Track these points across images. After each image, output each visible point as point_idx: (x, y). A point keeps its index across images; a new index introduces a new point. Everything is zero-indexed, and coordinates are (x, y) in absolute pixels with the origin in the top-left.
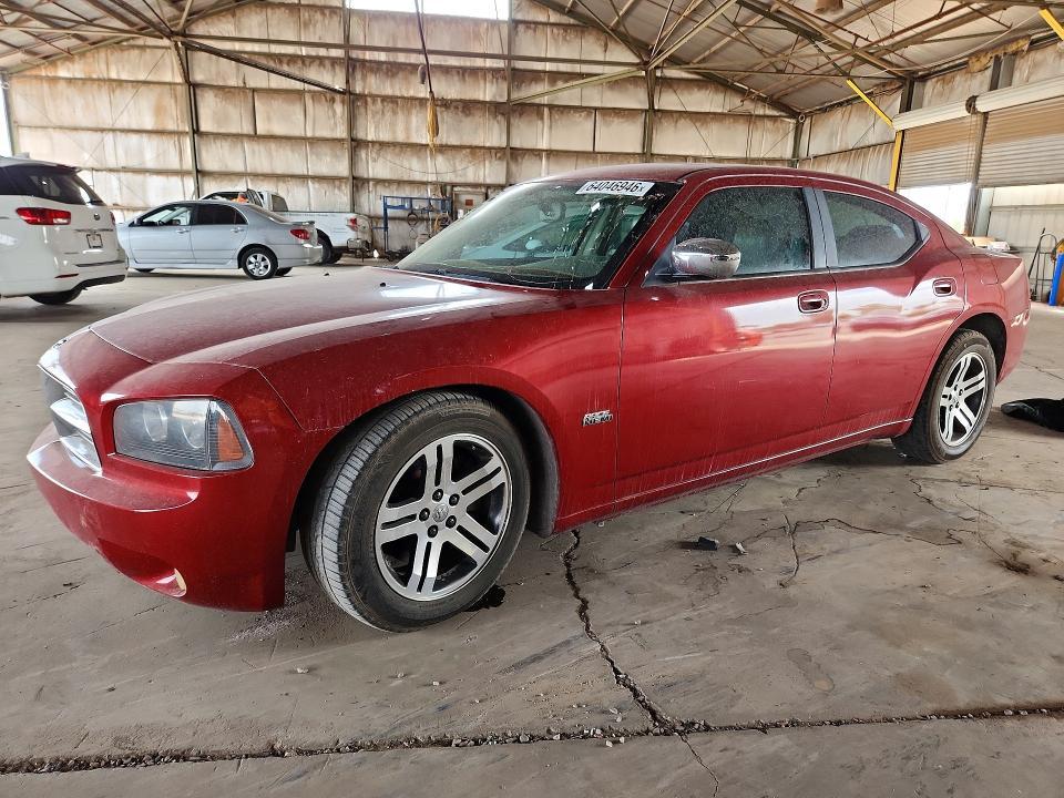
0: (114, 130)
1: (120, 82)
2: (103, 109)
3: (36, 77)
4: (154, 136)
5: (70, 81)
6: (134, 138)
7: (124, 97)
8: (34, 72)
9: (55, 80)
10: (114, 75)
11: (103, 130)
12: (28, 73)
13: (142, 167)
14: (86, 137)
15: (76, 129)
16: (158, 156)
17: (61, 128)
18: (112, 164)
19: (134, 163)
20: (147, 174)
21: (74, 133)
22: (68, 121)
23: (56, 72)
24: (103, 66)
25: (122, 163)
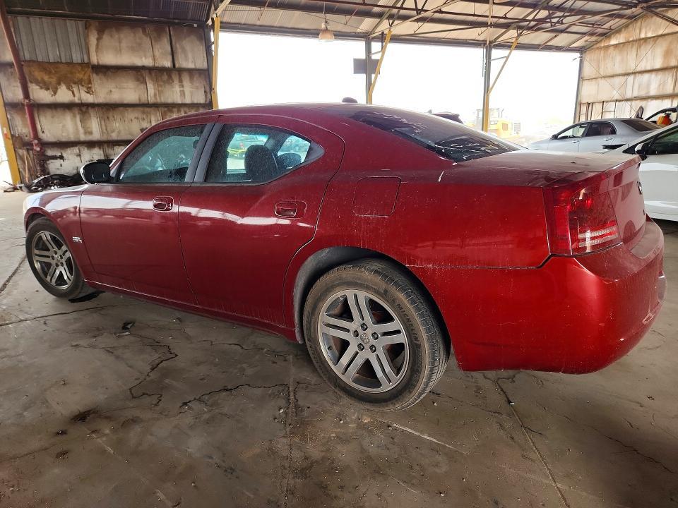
0: (634, 73)
1: (646, 39)
2: (631, 60)
3: (598, 48)
4: (660, 73)
5: (616, 46)
6: (646, 76)
7: (646, 50)
8: (598, 45)
9: (609, 46)
10: (643, 36)
11: (628, 74)
12: (595, 47)
13: (647, 95)
14: (617, 80)
15: (613, 76)
16: (660, 85)
17: (605, 77)
18: (629, 95)
19: (643, 93)
20: (649, 100)
21: (612, 78)
22: (610, 72)
23: (610, 42)
24: (638, 31)
25: (636, 94)
